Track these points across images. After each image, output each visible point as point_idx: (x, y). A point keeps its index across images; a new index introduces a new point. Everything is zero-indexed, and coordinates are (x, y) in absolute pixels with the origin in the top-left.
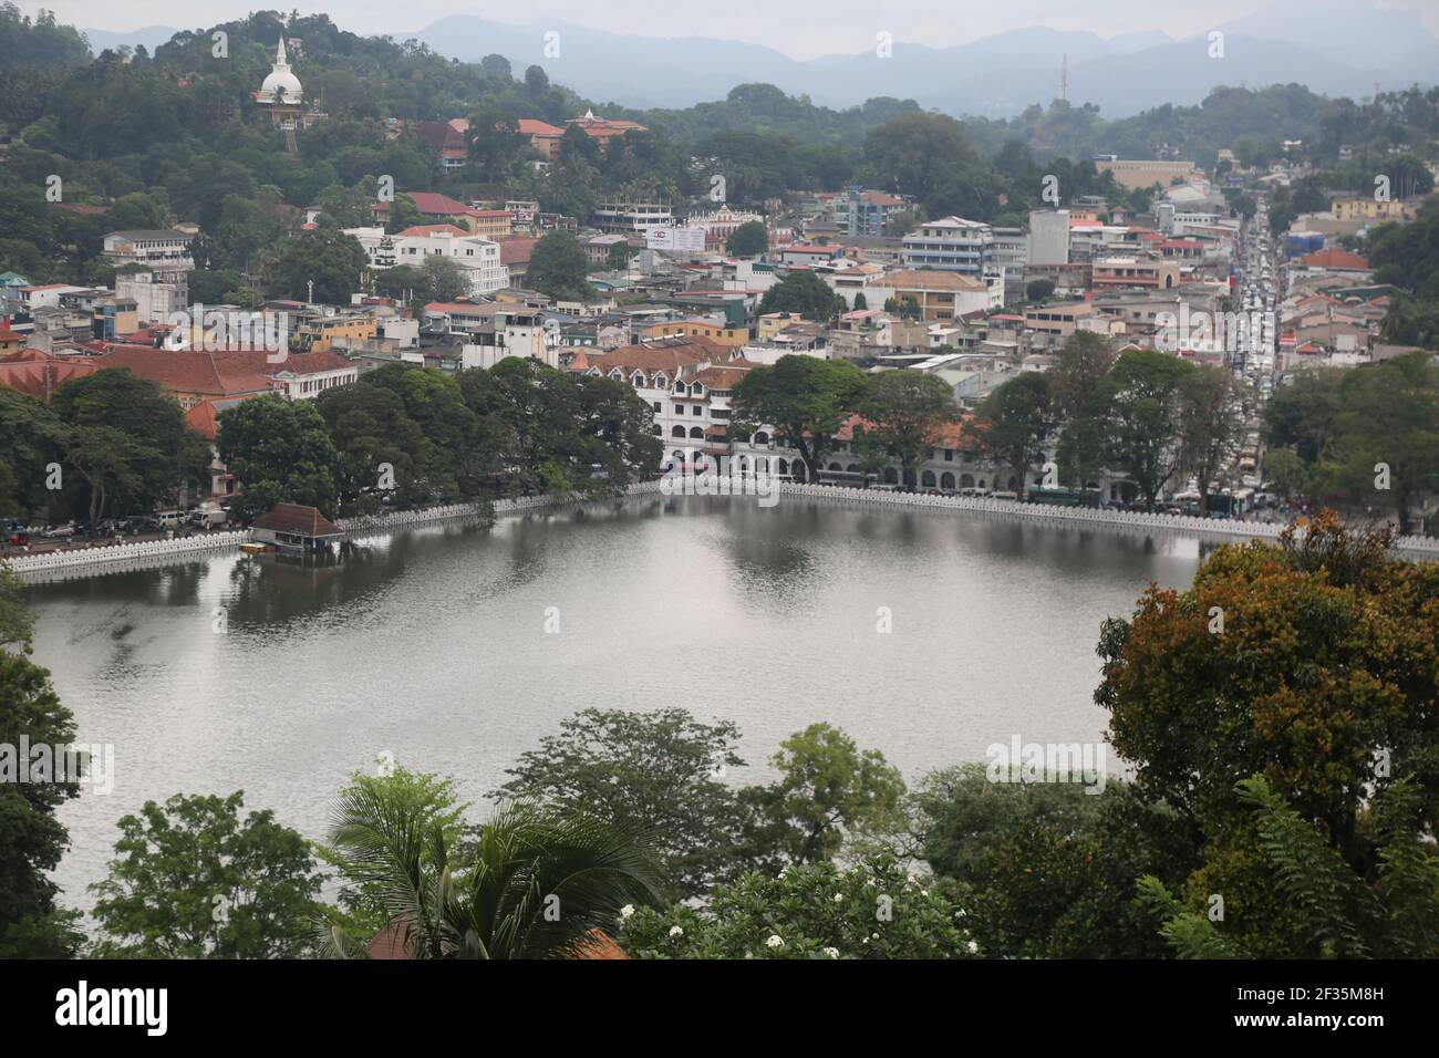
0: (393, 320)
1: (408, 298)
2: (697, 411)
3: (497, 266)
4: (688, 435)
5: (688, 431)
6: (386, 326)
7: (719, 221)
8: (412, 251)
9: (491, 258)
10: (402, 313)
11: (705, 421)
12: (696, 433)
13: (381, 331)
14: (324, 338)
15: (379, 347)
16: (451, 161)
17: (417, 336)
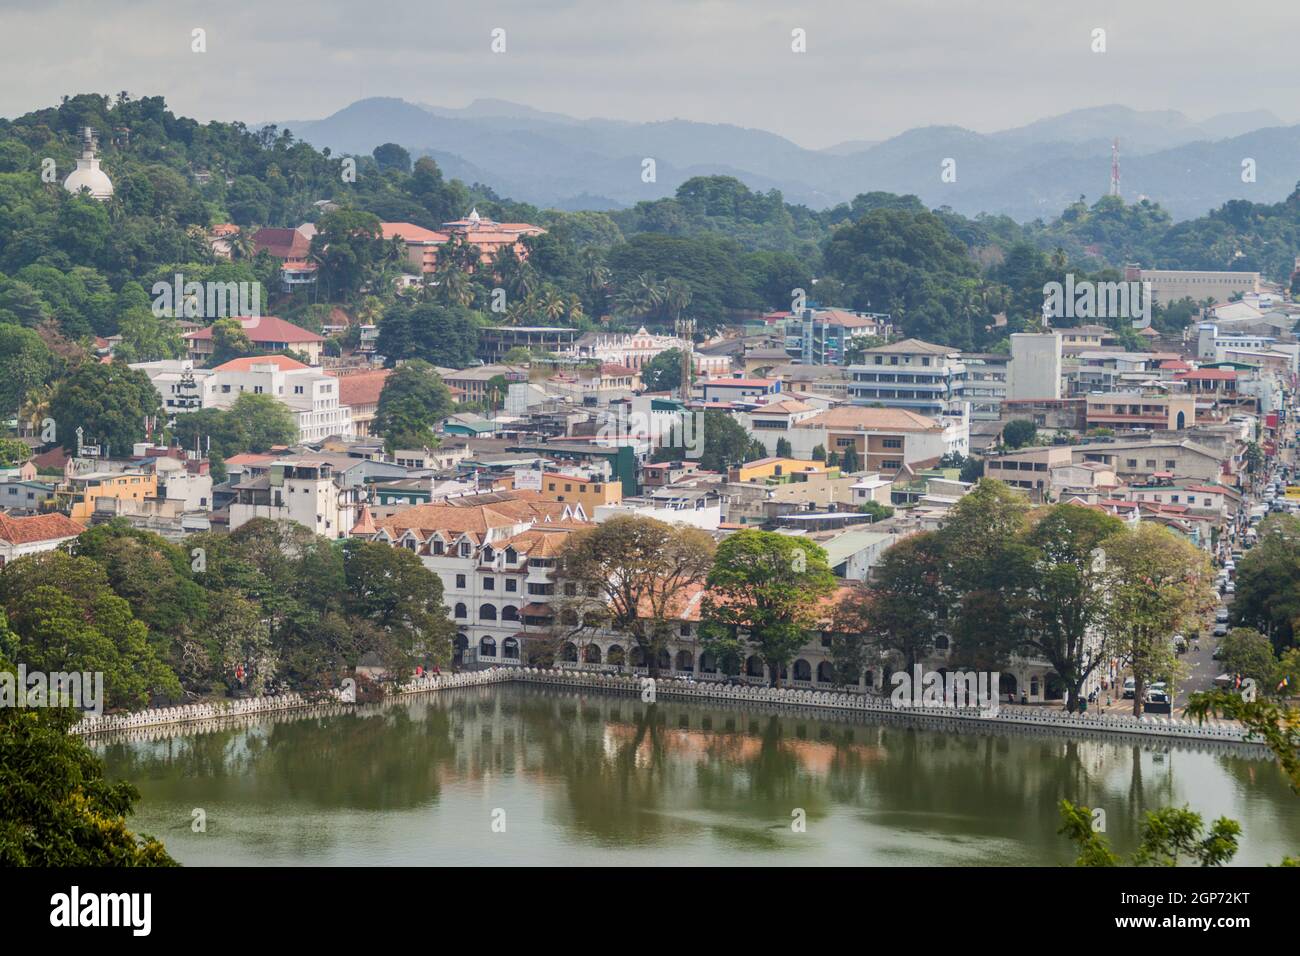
0: (177, 475)
1: (204, 448)
2: (511, 586)
3: (335, 407)
4: (499, 616)
5: (499, 610)
6: (168, 484)
7: (636, 348)
8: (226, 388)
9: (326, 396)
10: (193, 468)
11: (521, 599)
12: (510, 613)
13: (162, 490)
14: (88, 498)
15: (158, 510)
16: (295, 276)
17: (209, 497)
